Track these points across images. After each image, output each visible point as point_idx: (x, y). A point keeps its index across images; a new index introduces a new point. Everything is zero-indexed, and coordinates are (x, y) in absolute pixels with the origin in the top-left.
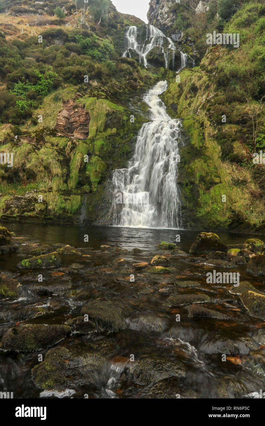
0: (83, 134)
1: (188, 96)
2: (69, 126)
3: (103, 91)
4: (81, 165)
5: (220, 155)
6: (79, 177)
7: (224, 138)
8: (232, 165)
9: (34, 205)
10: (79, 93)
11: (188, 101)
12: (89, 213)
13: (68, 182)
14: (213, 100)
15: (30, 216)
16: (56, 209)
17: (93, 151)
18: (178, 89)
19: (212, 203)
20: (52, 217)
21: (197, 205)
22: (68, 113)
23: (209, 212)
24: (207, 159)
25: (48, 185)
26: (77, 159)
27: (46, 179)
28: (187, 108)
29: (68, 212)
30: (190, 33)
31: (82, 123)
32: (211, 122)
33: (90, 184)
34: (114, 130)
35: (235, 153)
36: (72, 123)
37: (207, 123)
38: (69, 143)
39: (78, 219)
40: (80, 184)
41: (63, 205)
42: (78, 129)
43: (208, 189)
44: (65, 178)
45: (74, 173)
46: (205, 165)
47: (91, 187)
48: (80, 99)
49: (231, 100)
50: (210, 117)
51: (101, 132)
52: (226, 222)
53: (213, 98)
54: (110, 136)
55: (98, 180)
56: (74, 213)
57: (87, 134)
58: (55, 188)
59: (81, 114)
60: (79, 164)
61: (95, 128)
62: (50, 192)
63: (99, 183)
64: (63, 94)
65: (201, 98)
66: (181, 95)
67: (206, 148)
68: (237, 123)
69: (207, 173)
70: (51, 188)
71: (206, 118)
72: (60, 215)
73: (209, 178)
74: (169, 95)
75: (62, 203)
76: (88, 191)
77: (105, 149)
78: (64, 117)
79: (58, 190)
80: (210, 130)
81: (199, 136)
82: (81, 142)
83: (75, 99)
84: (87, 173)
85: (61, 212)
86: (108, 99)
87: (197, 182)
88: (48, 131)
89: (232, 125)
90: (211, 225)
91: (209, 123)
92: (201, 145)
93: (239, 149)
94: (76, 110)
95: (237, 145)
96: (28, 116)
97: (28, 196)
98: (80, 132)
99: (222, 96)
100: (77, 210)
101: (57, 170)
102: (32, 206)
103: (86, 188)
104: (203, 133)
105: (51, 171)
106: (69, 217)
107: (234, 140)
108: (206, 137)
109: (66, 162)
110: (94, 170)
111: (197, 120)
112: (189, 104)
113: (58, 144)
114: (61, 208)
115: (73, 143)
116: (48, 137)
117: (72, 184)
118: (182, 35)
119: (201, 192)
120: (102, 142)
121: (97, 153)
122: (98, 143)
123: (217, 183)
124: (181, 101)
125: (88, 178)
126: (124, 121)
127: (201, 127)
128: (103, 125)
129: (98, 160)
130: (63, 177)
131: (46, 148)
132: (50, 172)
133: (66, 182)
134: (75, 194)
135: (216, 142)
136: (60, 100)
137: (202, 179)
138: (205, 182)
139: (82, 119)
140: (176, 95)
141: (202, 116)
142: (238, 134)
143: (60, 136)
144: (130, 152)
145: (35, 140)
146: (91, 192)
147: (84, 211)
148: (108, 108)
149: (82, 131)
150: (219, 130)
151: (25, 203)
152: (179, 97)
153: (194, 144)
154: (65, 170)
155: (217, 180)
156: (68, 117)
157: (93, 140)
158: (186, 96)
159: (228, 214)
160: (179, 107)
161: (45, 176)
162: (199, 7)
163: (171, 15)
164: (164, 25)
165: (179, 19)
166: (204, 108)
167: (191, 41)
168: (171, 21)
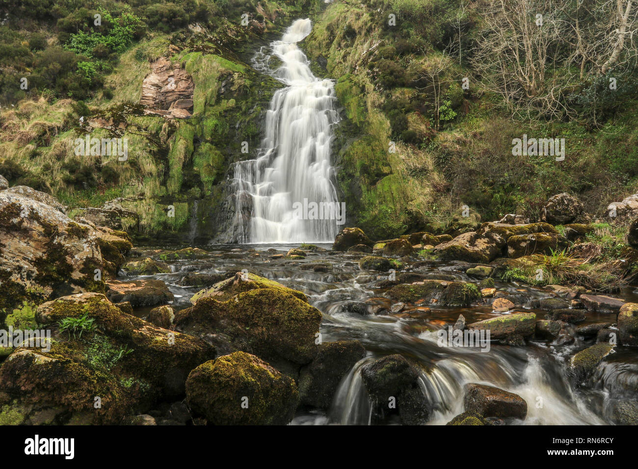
0: (185, 110)
1: (343, 44)
2: (162, 98)
3: (210, 40)
4: (185, 157)
5: (390, 133)
6: (184, 175)
7: (395, 108)
8: (407, 146)
9: (120, 220)
10: (173, 46)
11: (342, 52)
12: (201, 227)
13: (168, 184)
14: (376, 52)
16: (152, 225)
17: (202, 136)
19: (380, 202)
20: (147, 237)
21: (359, 207)
22: (159, 78)
23: (376, 216)
24: (371, 140)
25: (137, 190)
26: (179, 148)
27: (134, 181)
28: (341, 63)
29: (170, 228)
31: (181, 93)
32: (375, 84)
33: (200, 184)
34: (232, 102)
35: (411, 129)
36: (166, 93)
37: (370, 86)
38: (165, 125)
39: (187, 238)
40: (185, 186)
41: (163, 219)
42: (177, 102)
43: (374, 183)
44: (162, 178)
45: (176, 169)
46: (368, 150)
47: (202, 190)
48: (177, 56)
49: (403, 51)
50: (374, 78)
51: (211, 106)
52: (400, 228)
53: (377, 48)
54: (225, 111)
55: (212, 179)
56: (180, 229)
57: (191, 110)
58: (148, 194)
59: (180, 78)
60: (182, 156)
61: (201, 100)
62: (141, 199)
63: (215, 183)
64: (149, 50)
65: (362, 49)
66: (331, 42)
67: (369, 124)
68: (412, 86)
69: (371, 160)
70: (143, 194)
71: (367, 80)
72: (159, 233)
73: (375, 167)
74: (314, 42)
75: (161, 215)
76: (198, 196)
77: (220, 131)
78: (153, 85)
79: (154, 197)
80: (373, 97)
81: (359, 105)
82: (182, 122)
83: (168, 56)
84: (195, 168)
85: (161, 228)
86: (220, 53)
87: (358, 174)
88: (130, 108)
89: (406, 90)
90: (379, 234)
91: (373, 86)
92: (362, 120)
93: (417, 124)
94: (172, 73)
95: (412, 118)
96: (97, 85)
97: (110, 207)
98: (180, 106)
99: (390, 47)
100: (184, 224)
101: (149, 166)
102: (116, 222)
103: (196, 191)
104: (365, 102)
105: (140, 169)
106: (173, 235)
107: (407, 111)
108: (369, 108)
109: (161, 155)
110: (205, 164)
111: (355, 83)
112: (344, 57)
113: (147, 127)
114: (159, 223)
115: (170, 125)
116: (131, 117)
117: (174, 186)
119: (364, 188)
120: (215, 122)
121: (209, 138)
122: (210, 123)
123: (386, 175)
124: (331, 51)
125: (197, 176)
126: (247, 87)
127: (361, 93)
128: (215, 95)
129: (211, 149)
130: (159, 176)
131: (130, 134)
133: (164, 183)
134: (180, 201)
135: (383, 115)
136: (145, 57)
137: (365, 170)
138: (369, 174)
139: (182, 87)
140: (324, 43)
141: (363, 76)
142: (414, 102)
144: (258, 134)
145: (111, 122)
146: (203, 196)
147: (194, 226)
148: (220, 68)
149: (183, 105)
150: (387, 96)
151: (106, 217)
152: (329, 45)
153: (352, 119)
154: (161, 166)
155: (386, 170)
156: (160, 84)
157: (200, 119)
158: (339, 45)
159: (403, 217)
160: (329, 61)
161: (131, 177)
166: (365, 63)
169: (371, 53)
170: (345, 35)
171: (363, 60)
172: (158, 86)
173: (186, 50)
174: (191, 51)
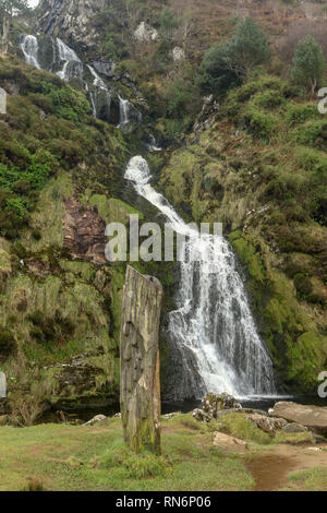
0: (102, 254)
1: (205, 195)
2: (79, 241)
5: (295, 293)
8: (313, 307)
9: (94, 377)
11: (207, 203)
15: (93, 396)
18: (182, 180)
19: (304, 358)
20: (112, 393)
21: (287, 362)
22: (74, 219)
23: (302, 371)
24: (280, 298)
25: (95, 343)
27: (90, 334)
30: (128, 68)
32: (270, 245)
35: (315, 292)
36: (82, 235)
37: (266, 248)
38: (99, 273)
42: (94, 246)
43: (295, 340)
44: (109, 329)
46: (282, 308)
48: (84, 197)
49: (290, 219)
50: (268, 240)
58: (105, 347)
59: (93, 221)
62: (102, 353)
64: (62, 189)
66: (188, 189)
67: (272, 282)
69: (287, 318)
70: (101, 348)
71: (262, 241)
73: (291, 324)
78: (71, 227)
80: (271, 258)
83: (77, 197)
87: (281, 331)
88: (57, 250)
89: (304, 255)
91: (268, 247)
92: (264, 278)
93: (319, 287)
94: (85, 215)
95: (315, 282)
97: (79, 363)
98: (97, 251)
102: (91, 380)
104: (263, 261)
105: (94, 320)
107: (311, 276)
108: (268, 267)
109: (107, 306)
111: (249, 242)
113: (80, 273)
118: (114, 66)
119: (290, 344)
123: (302, 333)
124: (193, 199)
127: (257, 251)
132: (93, 322)
133: (111, 335)
135: (283, 275)
136: (59, 197)
138: (288, 331)
139: (96, 231)
140: (182, 189)
143: (77, 259)
145: (48, 267)
149: (101, 250)
150: (286, 259)
152: (188, 193)
153: (255, 276)
155: (300, 328)
156: (76, 226)
158: (200, 195)
160: (194, 209)
161: (87, 329)
162: (141, 31)
163: (93, 30)
164: (81, 43)
165: (110, 43)
166: (254, 223)
167: (129, 81)
168: (92, 40)
169: (261, 216)
170: (203, 186)
171: (252, 220)
172: (74, 228)
173: (88, 191)
174: (93, 193)
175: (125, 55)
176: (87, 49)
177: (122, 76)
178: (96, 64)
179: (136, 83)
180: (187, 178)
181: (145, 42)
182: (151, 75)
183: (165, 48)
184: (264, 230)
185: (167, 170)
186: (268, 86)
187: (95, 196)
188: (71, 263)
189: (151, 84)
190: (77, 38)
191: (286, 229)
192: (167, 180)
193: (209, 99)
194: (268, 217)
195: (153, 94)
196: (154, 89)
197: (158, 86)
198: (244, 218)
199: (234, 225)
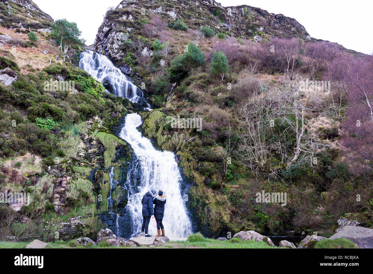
0: (100, 164)
2: (88, 156)
4: (109, 192)
18: (154, 125)
22: (85, 145)
30: (138, 70)
31: (97, 154)
36: (90, 154)
38: (96, 173)
42: (96, 159)
57: (103, 163)
58: (93, 213)
59: (96, 146)
61: (110, 159)
62: (90, 217)
66: (158, 130)
67: (194, 177)
68: (214, 161)
70: (90, 214)
71: (190, 156)
78: (83, 149)
79: (96, 215)
83: (88, 133)
92: (190, 175)
94: (92, 143)
97: (75, 222)
98: (97, 162)
99: (199, 141)
109: (96, 190)
110: (118, 196)
116: (75, 167)
118: (131, 69)
124: (159, 135)
128: (115, 156)
130: (96, 203)
133: (98, 207)
140: (154, 129)
143: (84, 166)
152: (156, 132)
155: (207, 202)
158: (163, 133)
160: (158, 140)
162: (145, 52)
163: (121, 51)
164: (115, 58)
165: (129, 57)
166: (186, 146)
167: (138, 76)
168: (120, 56)
169: (189, 143)
170: (164, 129)
171: (186, 144)
172: (85, 149)
173: (97, 130)
174: (99, 131)
175: (136, 64)
176: (118, 61)
177: (135, 74)
178: (122, 68)
179: (142, 78)
180: (157, 124)
181: (147, 57)
182: (149, 74)
183: (156, 60)
184: (191, 150)
185: (147, 120)
186: (201, 78)
187: (100, 133)
188: (80, 168)
189: (148, 78)
190: (113, 55)
191: (201, 149)
192: (147, 125)
193: (174, 85)
194: (193, 143)
195: (149, 83)
196: (150, 80)
197: (152, 78)
198: (182, 143)
199: (177, 148)
